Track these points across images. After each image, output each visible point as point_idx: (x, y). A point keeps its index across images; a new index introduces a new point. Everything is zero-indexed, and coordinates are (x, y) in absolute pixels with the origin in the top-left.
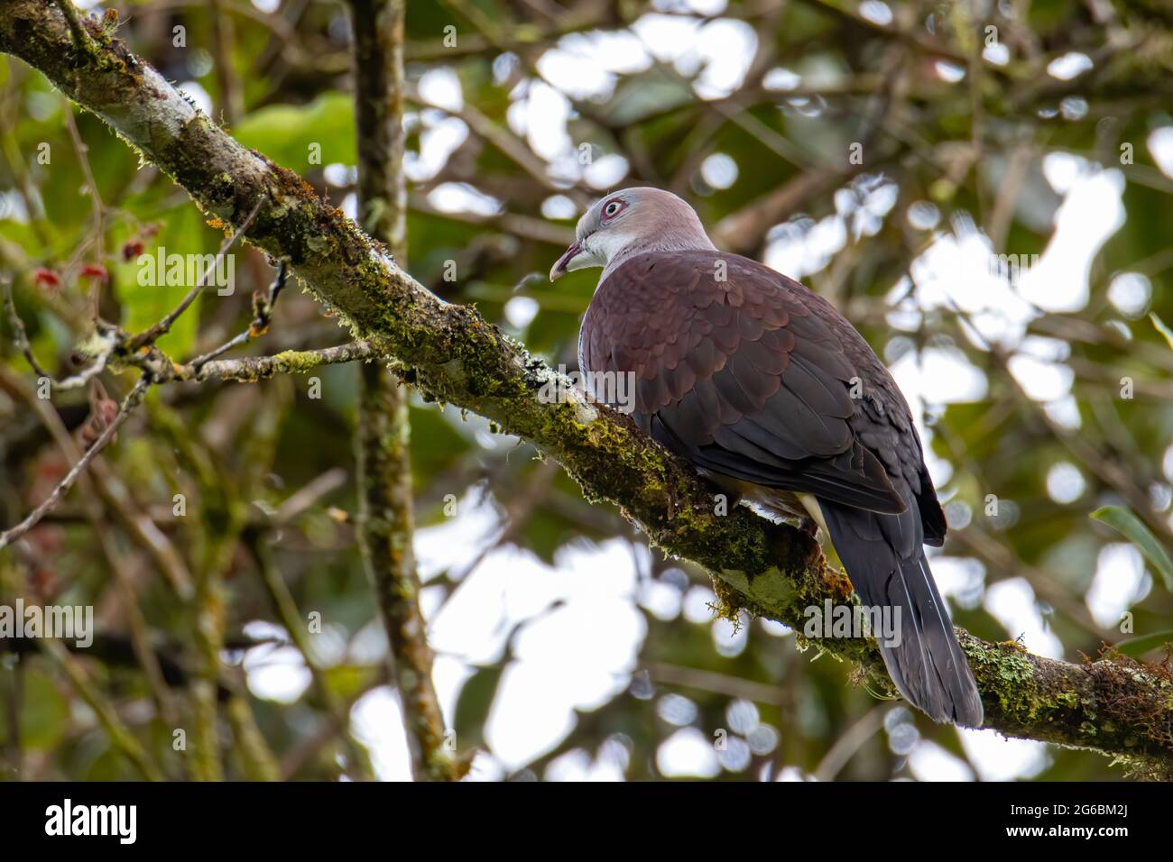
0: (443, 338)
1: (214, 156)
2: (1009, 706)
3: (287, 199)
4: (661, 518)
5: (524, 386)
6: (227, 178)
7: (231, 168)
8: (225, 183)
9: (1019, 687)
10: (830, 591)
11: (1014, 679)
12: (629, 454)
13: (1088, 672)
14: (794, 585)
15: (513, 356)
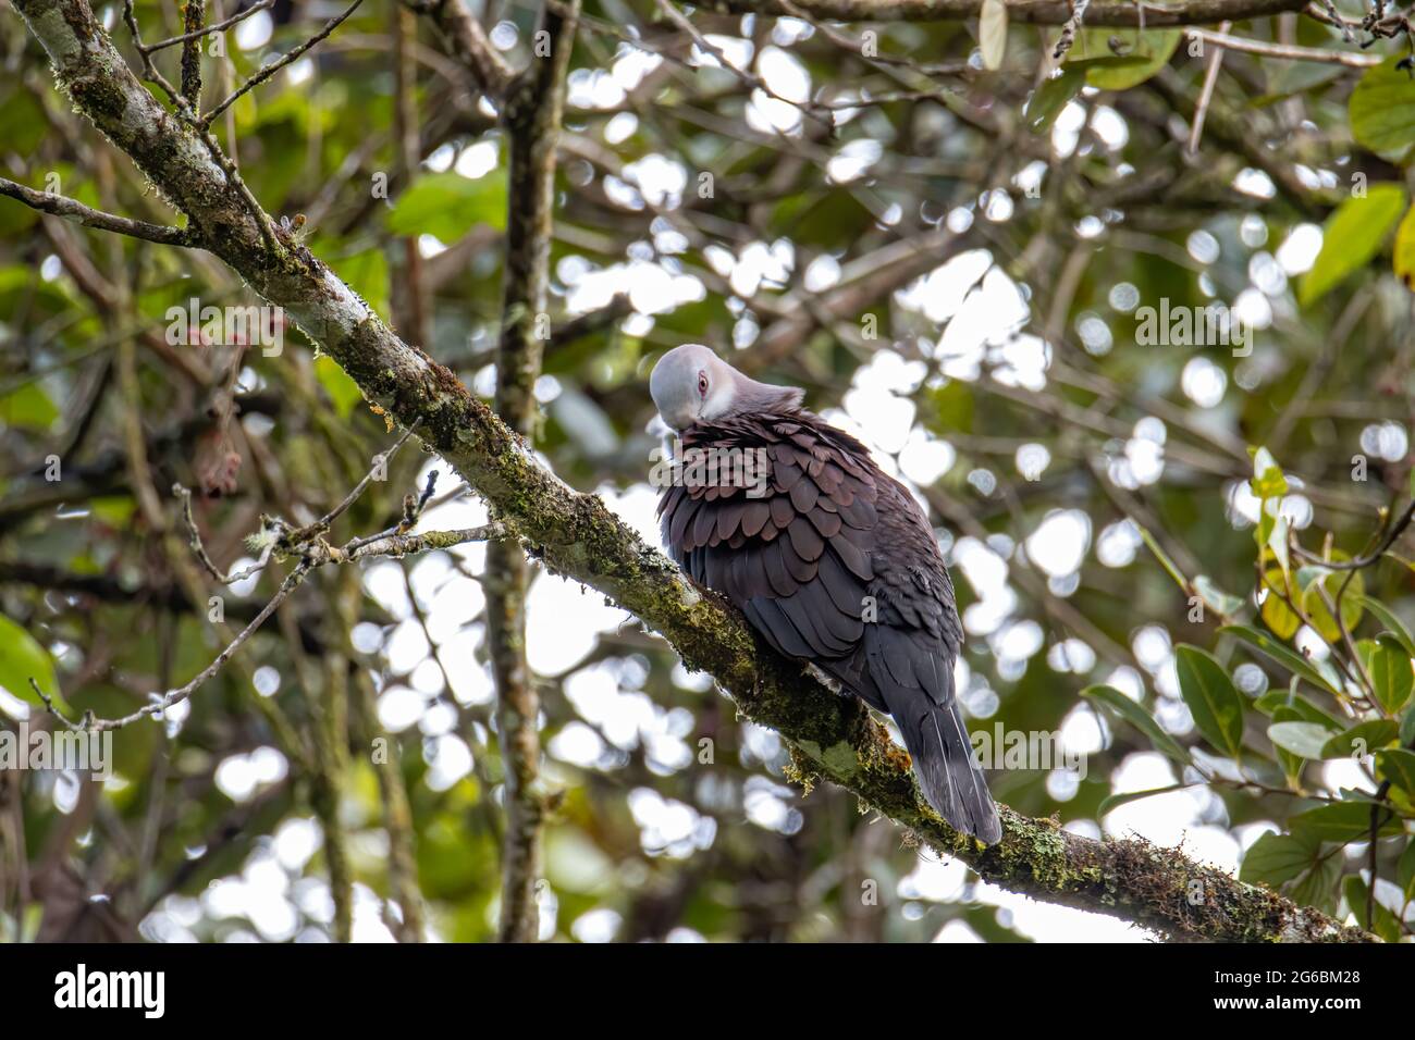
0: (569, 523)
1: (381, 353)
2: (1040, 876)
3: (442, 395)
4: (748, 691)
5: (637, 569)
6: (391, 373)
7: (395, 365)
8: (389, 378)
9: (1051, 860)
10: (891, 765)
11: (1047, 853)
12: (725, 634)
13: (1112, 850)
14: (861, 759)
15: (630, 542)
